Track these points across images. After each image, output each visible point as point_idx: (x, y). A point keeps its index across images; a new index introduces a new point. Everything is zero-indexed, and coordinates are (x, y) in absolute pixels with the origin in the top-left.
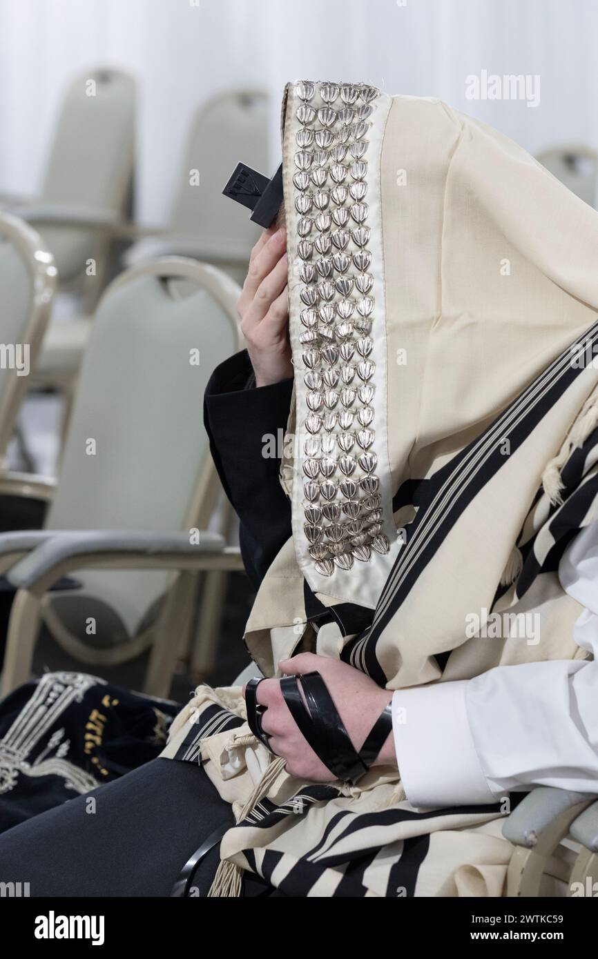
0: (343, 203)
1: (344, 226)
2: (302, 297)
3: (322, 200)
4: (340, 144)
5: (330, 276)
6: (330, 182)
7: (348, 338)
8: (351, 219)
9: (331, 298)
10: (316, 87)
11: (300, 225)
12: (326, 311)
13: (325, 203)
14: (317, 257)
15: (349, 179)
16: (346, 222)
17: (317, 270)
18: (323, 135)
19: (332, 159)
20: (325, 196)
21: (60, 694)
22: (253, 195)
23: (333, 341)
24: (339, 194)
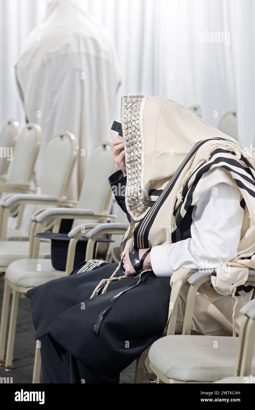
0: (134, 126)
1: (135, 131)
2: (127, 151)
3: (130, 125)
4: (134, 111)
5: (133, 145)
6: (131, 121)
7: (136, 160)
8: (136, 130)
9: (133, 151)
10: (128, 97)
11: (125, 133)
12: (132, 154)
13: (130, 126)
14: (129, 140)
15: (136, 119)
16: (135, 130)
17: (129, 144)
18: (130, 108)
19: (132, 115)
20: (130, 124)
21: (93, 264)
22: (119, 129)
23: (133, 161)
24: (134, 123)
